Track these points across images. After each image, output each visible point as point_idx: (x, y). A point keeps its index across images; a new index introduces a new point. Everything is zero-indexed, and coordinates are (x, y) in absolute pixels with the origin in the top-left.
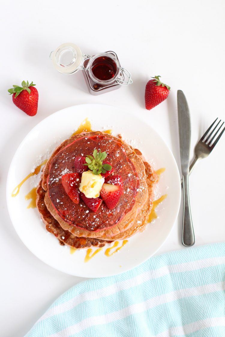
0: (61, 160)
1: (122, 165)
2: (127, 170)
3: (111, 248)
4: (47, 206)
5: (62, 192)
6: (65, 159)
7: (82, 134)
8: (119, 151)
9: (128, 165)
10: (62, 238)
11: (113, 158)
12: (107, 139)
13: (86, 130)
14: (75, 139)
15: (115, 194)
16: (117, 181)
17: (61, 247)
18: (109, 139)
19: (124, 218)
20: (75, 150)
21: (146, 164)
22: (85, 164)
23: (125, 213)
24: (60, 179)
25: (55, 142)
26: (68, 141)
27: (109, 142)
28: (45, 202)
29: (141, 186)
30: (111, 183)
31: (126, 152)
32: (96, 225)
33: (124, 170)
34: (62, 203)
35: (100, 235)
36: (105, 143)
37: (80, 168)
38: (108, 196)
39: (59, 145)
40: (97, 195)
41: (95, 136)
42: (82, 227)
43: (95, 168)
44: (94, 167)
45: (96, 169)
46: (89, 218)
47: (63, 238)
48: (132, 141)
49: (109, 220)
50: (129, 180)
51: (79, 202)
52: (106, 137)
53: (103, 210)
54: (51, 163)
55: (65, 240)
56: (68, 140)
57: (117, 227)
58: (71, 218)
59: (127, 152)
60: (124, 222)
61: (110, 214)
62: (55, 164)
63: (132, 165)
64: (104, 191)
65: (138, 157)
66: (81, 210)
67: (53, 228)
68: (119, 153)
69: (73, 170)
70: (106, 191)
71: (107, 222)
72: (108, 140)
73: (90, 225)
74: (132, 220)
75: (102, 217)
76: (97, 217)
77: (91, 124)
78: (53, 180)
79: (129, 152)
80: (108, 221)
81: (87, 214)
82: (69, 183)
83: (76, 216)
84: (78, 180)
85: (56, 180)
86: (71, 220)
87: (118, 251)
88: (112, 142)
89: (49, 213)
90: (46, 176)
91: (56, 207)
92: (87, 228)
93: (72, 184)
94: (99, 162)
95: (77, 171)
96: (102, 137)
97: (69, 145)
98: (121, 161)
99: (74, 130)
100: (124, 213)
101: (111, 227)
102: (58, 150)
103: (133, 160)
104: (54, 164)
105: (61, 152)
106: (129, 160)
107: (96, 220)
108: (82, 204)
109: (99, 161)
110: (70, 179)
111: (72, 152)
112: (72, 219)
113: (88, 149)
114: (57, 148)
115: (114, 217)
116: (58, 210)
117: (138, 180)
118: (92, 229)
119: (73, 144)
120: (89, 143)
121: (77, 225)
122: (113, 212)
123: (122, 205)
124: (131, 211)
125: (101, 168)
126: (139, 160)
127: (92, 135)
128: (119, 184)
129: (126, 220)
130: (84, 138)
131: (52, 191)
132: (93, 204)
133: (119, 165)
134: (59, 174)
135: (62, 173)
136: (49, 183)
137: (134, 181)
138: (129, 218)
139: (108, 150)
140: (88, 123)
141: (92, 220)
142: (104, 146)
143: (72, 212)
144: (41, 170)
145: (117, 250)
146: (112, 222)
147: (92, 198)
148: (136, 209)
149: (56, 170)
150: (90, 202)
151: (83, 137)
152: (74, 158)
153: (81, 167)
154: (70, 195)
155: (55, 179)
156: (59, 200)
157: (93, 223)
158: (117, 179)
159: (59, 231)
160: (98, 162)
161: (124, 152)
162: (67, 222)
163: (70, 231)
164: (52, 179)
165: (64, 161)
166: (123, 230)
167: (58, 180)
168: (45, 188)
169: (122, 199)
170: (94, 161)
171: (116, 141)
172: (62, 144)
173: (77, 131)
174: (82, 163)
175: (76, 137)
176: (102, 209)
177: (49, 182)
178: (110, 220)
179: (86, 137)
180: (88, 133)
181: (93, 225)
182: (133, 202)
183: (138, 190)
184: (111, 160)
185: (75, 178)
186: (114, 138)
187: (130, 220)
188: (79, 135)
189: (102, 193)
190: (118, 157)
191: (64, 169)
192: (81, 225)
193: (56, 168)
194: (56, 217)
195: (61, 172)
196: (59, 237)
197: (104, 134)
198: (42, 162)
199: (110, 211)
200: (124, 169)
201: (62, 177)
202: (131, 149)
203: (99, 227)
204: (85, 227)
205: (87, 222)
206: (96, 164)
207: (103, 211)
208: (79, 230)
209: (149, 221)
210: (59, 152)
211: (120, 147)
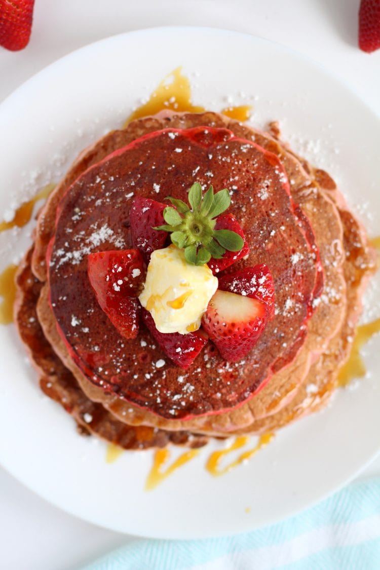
0: (93, 197)
1: (277, 227)
2: (289, 242)
3: (226, 452)
4: (45, 327)
5: (88, 299)
6: (103, 196)
7: (160, 116)
8: (268, 182)
9: (292, 228)
10: (83, 419)
11: (249, 202)
12: (234, 142)
13: (176, 106)
14: (140, 132)
15: (246, 330)
16: (258, 285)
17: (82, 440)
18: (241, 140)
19: (270, 382)
20: (136, 170)
21: (345, 216)
22: (162, 227)
23: (275, 369)
24: (84, 256)
25: (80, 132)
26: (118, 136)
27: (240, 151)
28: (39, 314)
29: (327, 285)
30: (239, 289)
31: (289, 181)
32: (183, 404)
33: (280, 242)
34: (86, 330)
35: (193, 425)
36: (227, 153)
37: (145, 235)
38: (225, 334)
39: (90, 145)
40: (192, 325)
41: (200, 128)
42: (142, 404)
43: (193, 239)
44: (187, 237)
45: (195, 243)
46: (164, 383)
47: (88, 418)
48: (311, 145)
49: (224, 391)
50: (292, 273)
51: (138, 335)
52: (232, 136)
53: (206, 363)
54: (63, 201)
55: (91, 424)
56: (117, 131)
57: (246, 407)
58: (110, 376)
59: (293, 182)
60: (268, 391)
61: (227, 372)
62: (74, 207)
63: (307, 225)
64: (213, 319)
65: (326, 198)
66: (140, 355)
67: (59, 389)
68: (267, 187)
69: (126, 234)
70: (219, 318)
71: (219, 395)
72: (237, 145)
73: (165, 400)
74: (293, 387)
75: (204, 381)
76: (188, 380)
77: (189, 87)
78: (64, 256)
79: (299, 181)
80: (222, 394)
81: (159, 371)
82: (110, 280)
83: (125, 371)
84: (136, 273)
85: (73, 258)
86: (112, 381)
87: (246, 462)
88: (252, 151)
89: (48, 345)
90: (45, 237)
91: (69, 340)
92: (156, 408)
93: (118, 285)
94: (205, 222)
95: (137, 242)
96: (219, 136)
97: (119, 152)
98: (273, 215)
99: (139, 101)
100: (269, 370)
101: (228, 409)
102: (86, 162)
103: (308, 208)
104: (70, 208)
105: (93, 170)
106: (298, 208)
107: (185, 388)
108: (146, 340)
109: (205, 218)
110: (113, 271)
111: (127, 177)
112: (115, 380)
113: (176, 171)
114: (84, 155)
115: (240, 383)
116: (74, 349)
117: (319, 273)
118: (172, 412)
119: (129, 151)
120: (179, 150)
121: (127, 397)
122: (236, 370)
123: (267, 348)
124: (292, 363)
125: (210, 239)
126: (328, 208)
127: (190, 123)
128: (261, 293)
129: (274, 386)
130: (166, 135)
131: (61, 291)
132: (179, 350)
133: (265, 228)
134: (83, 240)
135: (91, 238)
136: (51, 264)
137: (307, 277)
138: (284, 381)
139: (237, 178)
140: (181, 82)
141: (173, 386)
142: (223, 162)
143: (115, 358)
144: (34, 213)
145: (240, 459)
146: (232, 396)
147: (177, 334)
148: (306, 354)
149: (75, 226)
150: (171, 341)
151: (163, 131)
152: (131, 194)
153: (150, 235)
154: (112, 315)
155: (69, 255)
156: (78, 319)
157: (176, 397)
158: (259, 277)
159: (75, 396)
160: (201, 222)
161: (285, 184)
162: (97, 384)
163: (106, 406)
164: (60, 252)
165: (99, 202)
166: (264, 415)
167: (80, 258)
168: (40, 274)
169: (269, 331)
170: (190, 218)
171: (261, 149)
172: (98, 145)
173: (148, 103)
174: (152, 221)
175: (141, 125)
176: (206, 358)
177: (52, 261)
178: (228, 391)
179: (170, 131)
180: (181, 114)
181: (175, 401)
182: (300, 338)
183: (316, 302)
184: (244, 209)
185: (129, 265)
186: (256, 135)
187: (288, 386)
188: (150, 119)
189: (207, 321)
190: (265, 201)
191: (99, 227)
192: (140, 398)
193: (75, 218)
194: (68, 362)
195: (89, 233)
196: (76, 412)
197: (227, 124)
198: (38, 190)
199: (228, 364)
200: (279, 239)
201: (91, 250)
202: (304, 173)
203: (192, 409)
204: (152, 405)
205: (158, 392)
206: (195, 228)
207: (208, 366)
208: (133, 407)
209: (343, 383)
210: (89, 169)
211: (274, 170)
